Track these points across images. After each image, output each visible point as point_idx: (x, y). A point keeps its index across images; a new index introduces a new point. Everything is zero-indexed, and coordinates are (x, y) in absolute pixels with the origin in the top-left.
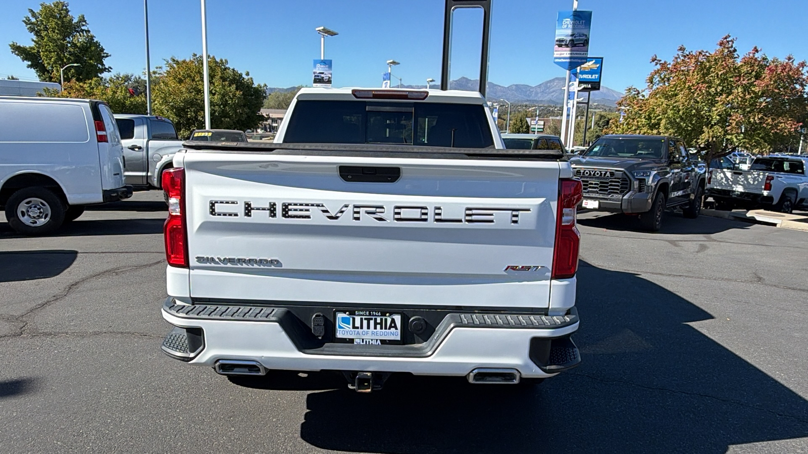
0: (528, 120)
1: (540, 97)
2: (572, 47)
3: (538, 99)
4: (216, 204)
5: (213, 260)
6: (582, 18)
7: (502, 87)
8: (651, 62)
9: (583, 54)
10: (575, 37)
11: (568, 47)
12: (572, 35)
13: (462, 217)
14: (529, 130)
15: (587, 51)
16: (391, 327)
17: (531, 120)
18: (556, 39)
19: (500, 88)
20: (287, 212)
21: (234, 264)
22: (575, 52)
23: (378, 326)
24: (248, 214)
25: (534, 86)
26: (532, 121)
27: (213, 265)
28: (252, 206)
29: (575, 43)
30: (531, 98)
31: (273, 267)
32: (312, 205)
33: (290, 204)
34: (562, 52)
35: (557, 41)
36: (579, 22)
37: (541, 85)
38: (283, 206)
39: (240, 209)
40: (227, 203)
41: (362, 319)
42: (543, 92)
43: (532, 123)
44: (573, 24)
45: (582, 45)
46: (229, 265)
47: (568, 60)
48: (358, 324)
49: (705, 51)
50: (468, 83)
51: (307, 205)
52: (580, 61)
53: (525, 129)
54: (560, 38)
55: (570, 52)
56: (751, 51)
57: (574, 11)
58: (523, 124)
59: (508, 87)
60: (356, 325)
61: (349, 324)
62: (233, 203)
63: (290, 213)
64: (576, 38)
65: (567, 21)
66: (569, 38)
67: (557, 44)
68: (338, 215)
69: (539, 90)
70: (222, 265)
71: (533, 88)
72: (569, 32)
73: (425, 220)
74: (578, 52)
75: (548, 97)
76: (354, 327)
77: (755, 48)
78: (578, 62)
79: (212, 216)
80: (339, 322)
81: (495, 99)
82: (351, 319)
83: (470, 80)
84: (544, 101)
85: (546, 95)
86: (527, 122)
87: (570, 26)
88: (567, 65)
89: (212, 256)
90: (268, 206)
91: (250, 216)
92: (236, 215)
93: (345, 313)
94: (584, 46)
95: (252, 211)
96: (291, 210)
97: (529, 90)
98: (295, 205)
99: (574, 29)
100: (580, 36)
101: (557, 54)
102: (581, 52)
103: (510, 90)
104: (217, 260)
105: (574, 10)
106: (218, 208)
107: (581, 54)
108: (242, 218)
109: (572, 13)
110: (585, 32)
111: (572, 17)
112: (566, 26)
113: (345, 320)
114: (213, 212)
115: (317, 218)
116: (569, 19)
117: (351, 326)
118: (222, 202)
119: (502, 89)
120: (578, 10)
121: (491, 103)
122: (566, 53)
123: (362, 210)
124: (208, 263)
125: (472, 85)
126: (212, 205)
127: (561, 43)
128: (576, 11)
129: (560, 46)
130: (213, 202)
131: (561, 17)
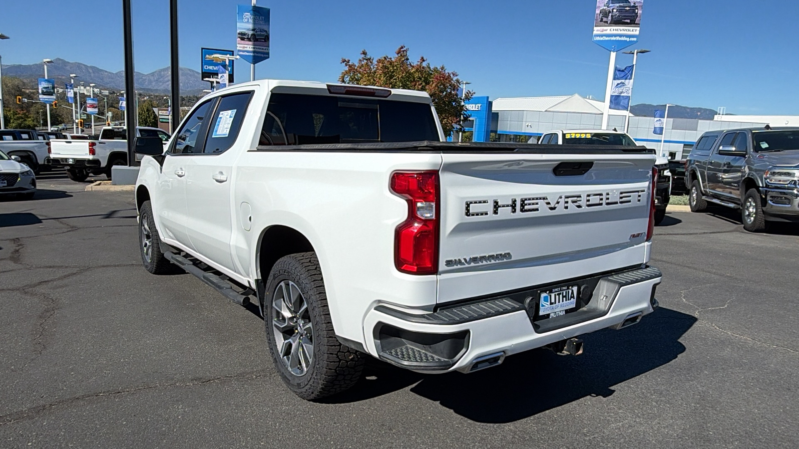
0: (156, 110)
1: (154, 86)
2: (254, 41)
3: (152, 88)
4: (471, 205)
5: (460, 262)
6: (261, 14)
7: (110, 73)
8: (341, 63)
9: (265, 49)
10: (256, 32)
11: (251, 41)
12: (253, 30)
13: (618, 200)
14: (157, 121)
15: (269, 47)
16: (571, 297)
17: (159, 110)
18: (238, 32)
19: (107, 73)
20: (524, 207)
21: (477, 263)
22: (257, 47)
23: (564, 299)
24: (496, 212)
25: (146, 74)
26: (160, 112)
27: (459, 266)
28: (499, 204)
29: (257, 37)
30: (144, 87)
31: (505, 260)
32: (540, 199)
33: (526, 200)
34: (246, 46)
35: (239, 34)
36: (259, 18)
37: (153, 73)
38: (521, 201)
39: (489, 207)
40: (480, 202)
41: (555, 295)
42: (157, 80)
43: (160, 114)
44: (254, 20)
45: (263, 40)
46: (472, 264)
47: (252, 54)
48: (553, 301)
49: (389, 57)
50: (66, 66)
51: (537, 199)
52: (262, 55)
53: (153, 119)
54: (242, 31)
55: (252, 46)
56: (419, 60)
57: (253, 7)
58: (150, 114)
59: (116, 74)
60: (552, 302)
61: (548, 302)
62: (484, 202)
63: (526, 207)
64: (258, 33)
65: (247, 15)
66: (251, 33)
67: (239, 37)
68: (556, 206)
69: (152, 78)
70: (467, 265)
71: (146, 76)
72: (251, 26)
73: (601, 204)
74: (261, 47)
75: (164, 86)
76: (551, 304)
77: (422, 58)
78: (261, 57)
79: (466, 217)
80: (542, 302)
81: (102, 86)
82: (549, 297)
83: (68, 62)
84: (160, 90)
85: (161, 84)
86: (154, 112)
87: (251, 21)
88: (251, 59)
89: (459, 258)
90: (510, 203)
91: (497, 213)
92: (486, 214)
93: (546, 293)
94: (265, 41)
95: (499, 209)
96: (526, 205)
97: (142, 78)
98: (529, 199)
99: (254, 23)
100: (261, 32)
101: (240, 47)
102: (263, 47)
103: (118, 77)
104: (463, 261)
105: (252, 5)
106: (473, 208)
107: (263, 49)
108: (491, 217)
109: (251, 8)
110: (265, 28)
111: (252, 12)
112: (246, 20)
113: (546, 299)
114: (468, 213)
115: (543, 210)
116: (249, 14)
117: (549, 303)
118: (476, 203)
119: (109, 75)
120: (257, 6)
121: (98, 90)
122: (249, 47)
123: (570, 200)
124: (455, 266)
125: (71, 68)
126: (468, 205)
127: (243, 37)
128: (254, 7)
129: (243, 39)
130: (469, 203)
131: (241, 11)
